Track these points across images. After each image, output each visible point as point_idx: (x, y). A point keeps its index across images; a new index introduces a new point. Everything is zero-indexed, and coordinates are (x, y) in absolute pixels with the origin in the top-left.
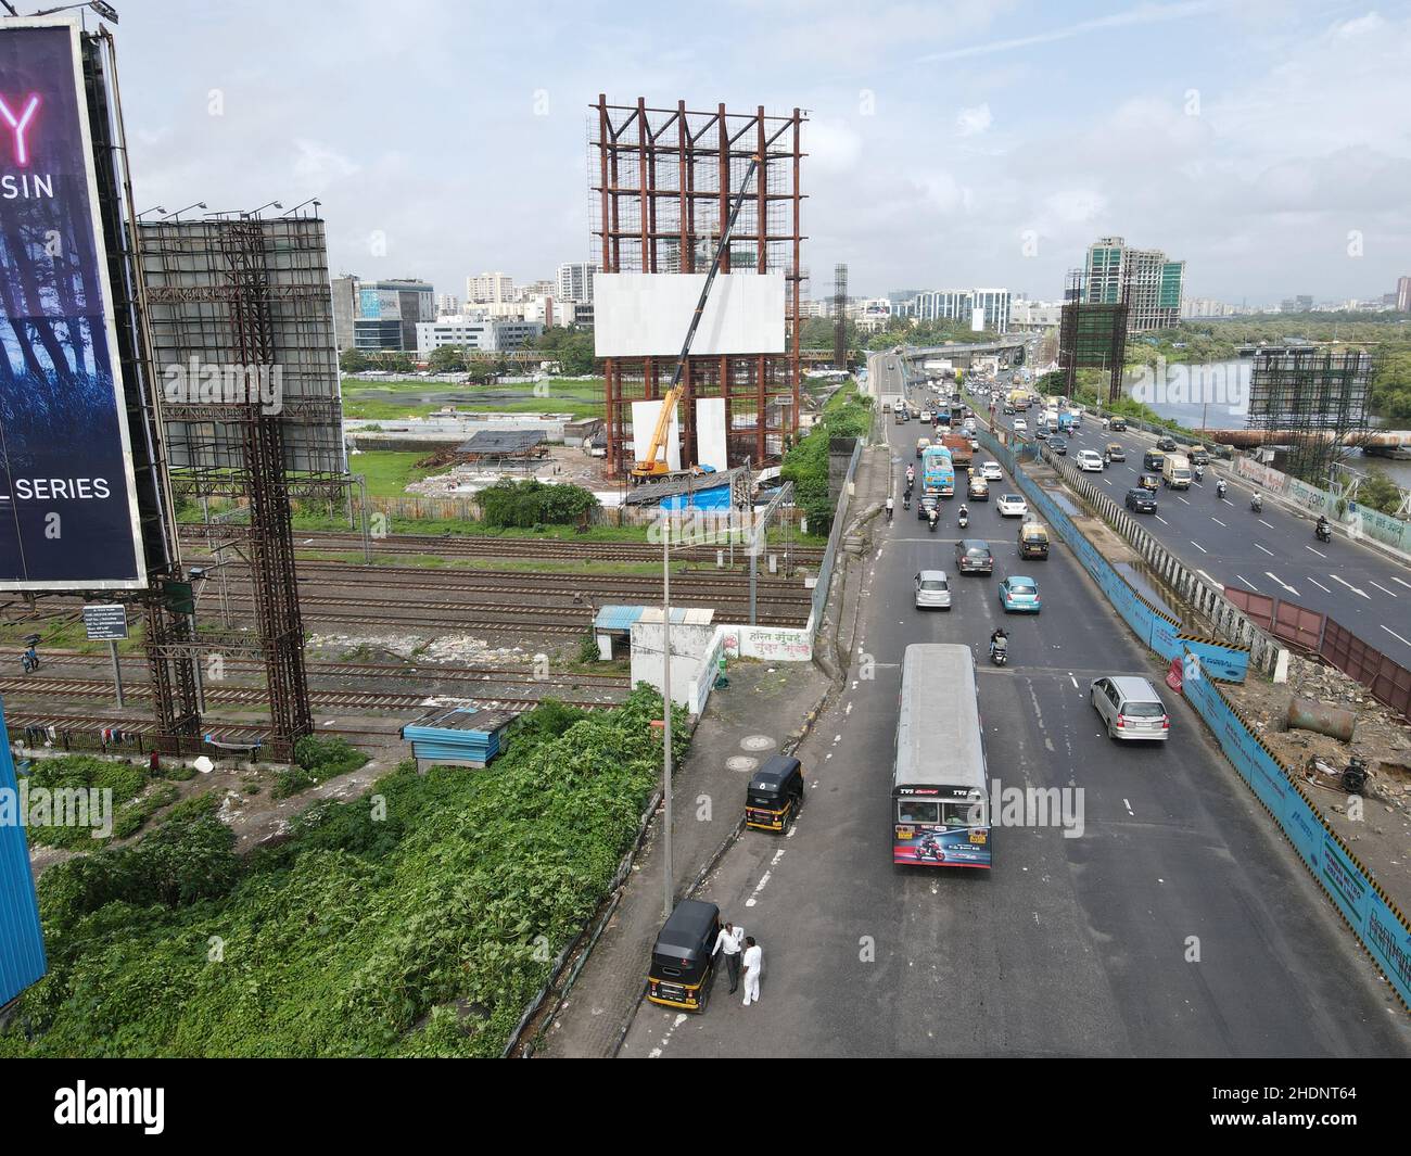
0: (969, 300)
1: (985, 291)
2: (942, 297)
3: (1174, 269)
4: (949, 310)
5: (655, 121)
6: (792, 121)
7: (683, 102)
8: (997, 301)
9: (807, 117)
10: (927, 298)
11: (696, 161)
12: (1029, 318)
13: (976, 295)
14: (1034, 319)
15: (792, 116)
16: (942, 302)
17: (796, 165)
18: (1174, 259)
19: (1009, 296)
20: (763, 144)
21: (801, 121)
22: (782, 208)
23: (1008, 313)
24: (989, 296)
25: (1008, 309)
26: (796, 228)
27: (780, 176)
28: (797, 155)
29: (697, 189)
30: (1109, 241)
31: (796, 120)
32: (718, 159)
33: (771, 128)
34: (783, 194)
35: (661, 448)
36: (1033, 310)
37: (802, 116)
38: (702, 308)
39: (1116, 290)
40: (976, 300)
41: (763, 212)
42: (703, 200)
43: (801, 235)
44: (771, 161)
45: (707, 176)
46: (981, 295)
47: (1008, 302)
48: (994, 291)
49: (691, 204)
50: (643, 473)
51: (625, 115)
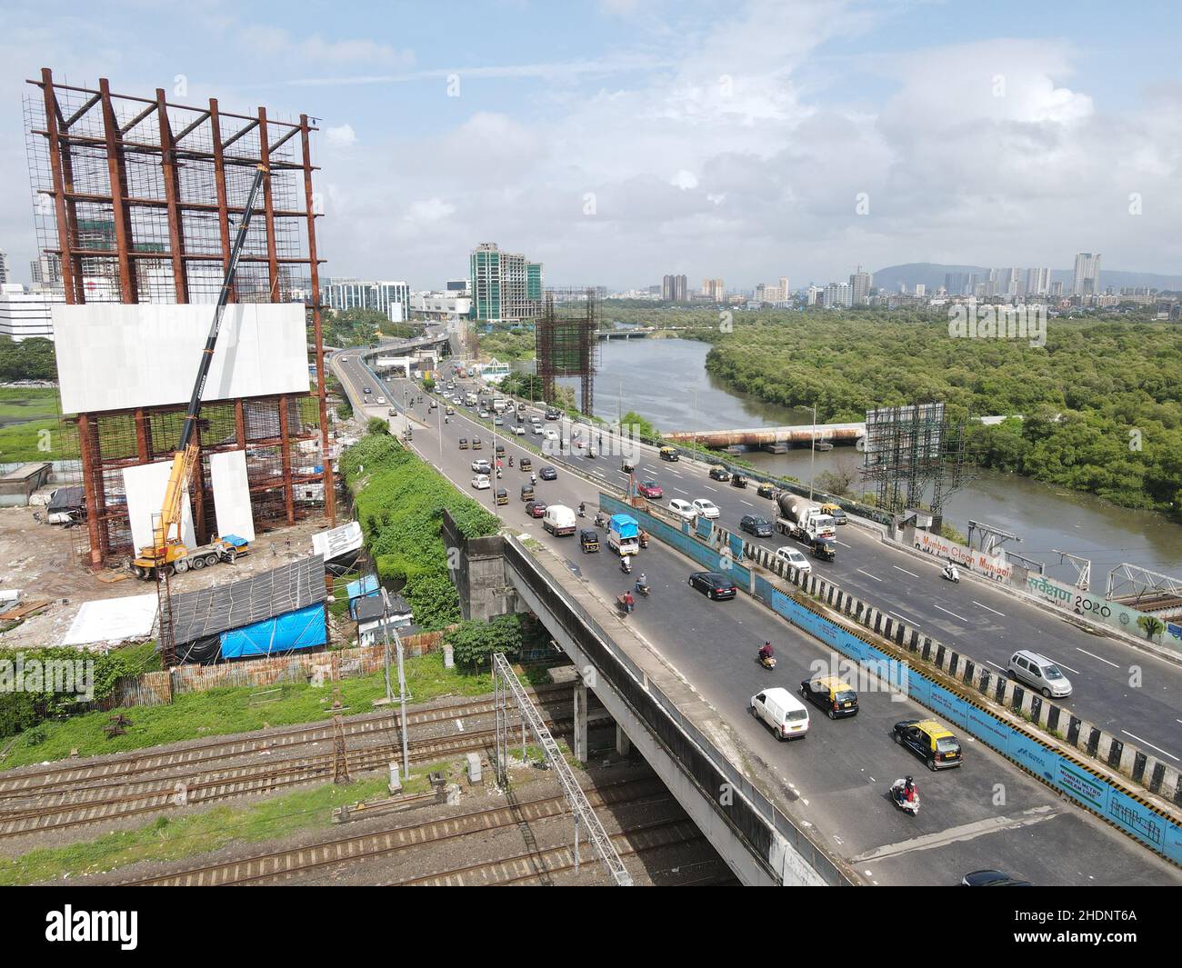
0: (375, 291)
1: (388, 284)
2: (349, 288)
3: (535, 269)
4: (357, 299)
5: (125, 112)
6: (299, 128)
7: (163, 91)
8: (399, 293)
9: (316, 126)
10: (335, 289)
11: (182, 165)
12: (424, 306)
13: (380, 287)
14: (429, 308)
15: (298, 122)
16: (349, 293)
17: (308, 179)
18: (534, 262)
19: (408, 288)
20: (266, 151)
21: (310, 129)
22: (293, 227)
23: (408, 303)
24: (392, 288)
25: (408, 299)
26: (313, 251)
27: (289, 191)
28: (307, 168)
29: (185, 199)
30: (486, 246)
31: (304, 127)
32: (213, 166)
33: (274, 134)
34: (291, 211)
35: (174, 527)
36: (427, 300)
37: (310, 124)
38: (212, 348)
39: (498, 285)
40: (380, 291)
41: (270, 230)
42: (195, 213)
43: (318, 259)
44: (275, 172)
45: (197, 183)
46: (385, 287)
47: (408, 293)
48: (395, 284)
49: (179, 218)
50: (152, 564)
51: (81, 100)
